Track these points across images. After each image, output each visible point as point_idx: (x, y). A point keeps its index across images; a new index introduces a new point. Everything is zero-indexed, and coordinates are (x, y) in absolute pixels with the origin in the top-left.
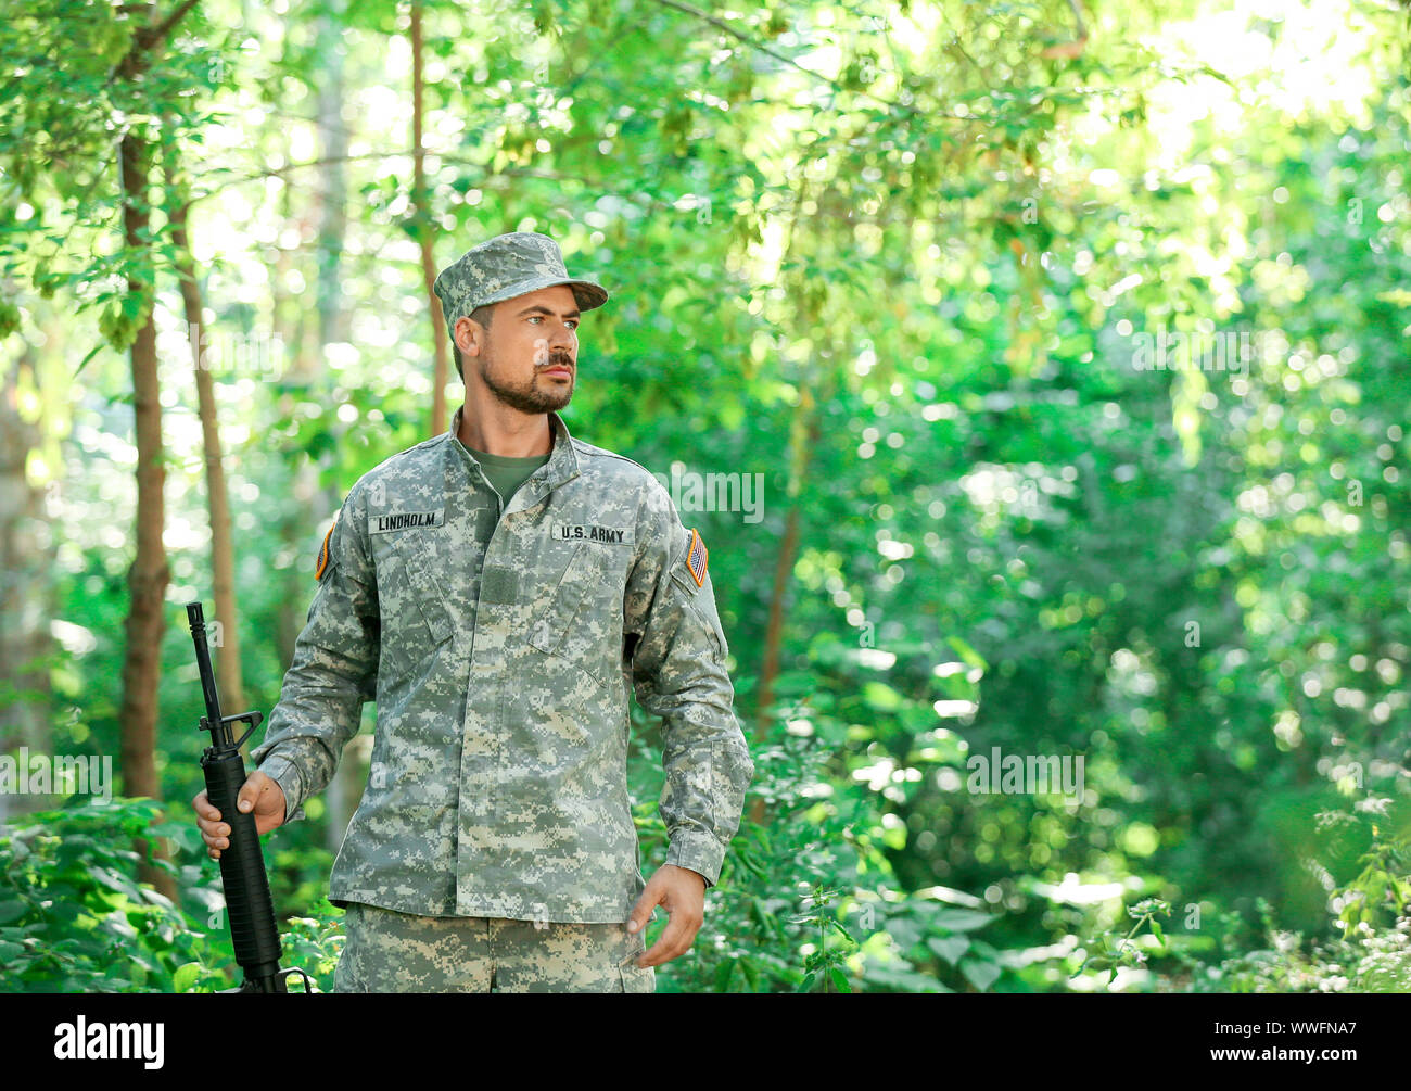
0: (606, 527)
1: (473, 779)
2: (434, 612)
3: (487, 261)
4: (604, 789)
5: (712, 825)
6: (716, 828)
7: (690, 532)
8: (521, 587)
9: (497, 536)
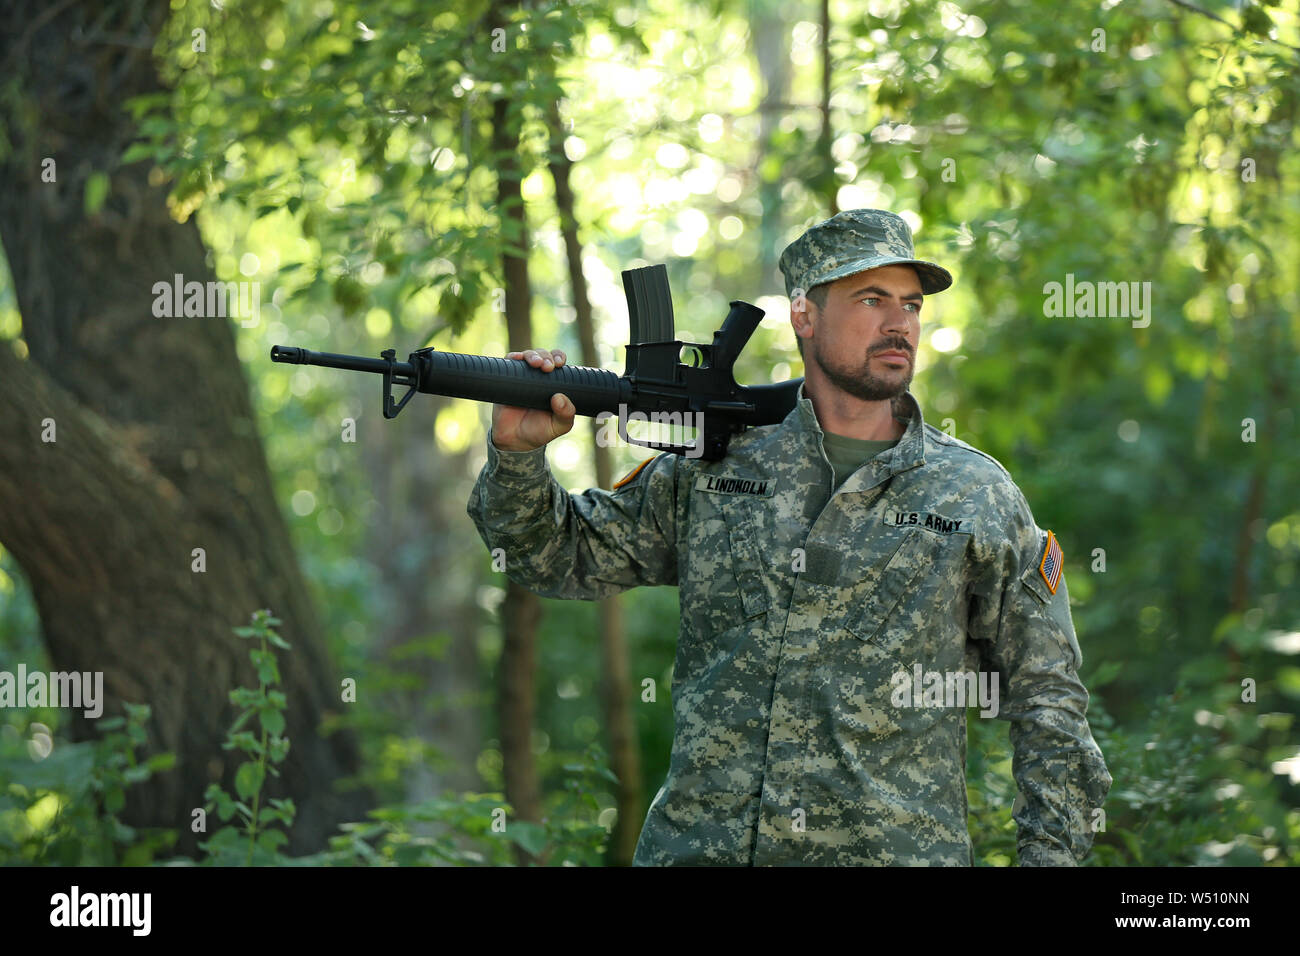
0: (944, 517)
1: (779, 766)
2: (751, 584)
3: (826, 238)
4: (927, 788)
5: (1069, 844)
6: (1073, 846)
7: (1046, 534)
8: (844, 568)
9: (826, 513)
